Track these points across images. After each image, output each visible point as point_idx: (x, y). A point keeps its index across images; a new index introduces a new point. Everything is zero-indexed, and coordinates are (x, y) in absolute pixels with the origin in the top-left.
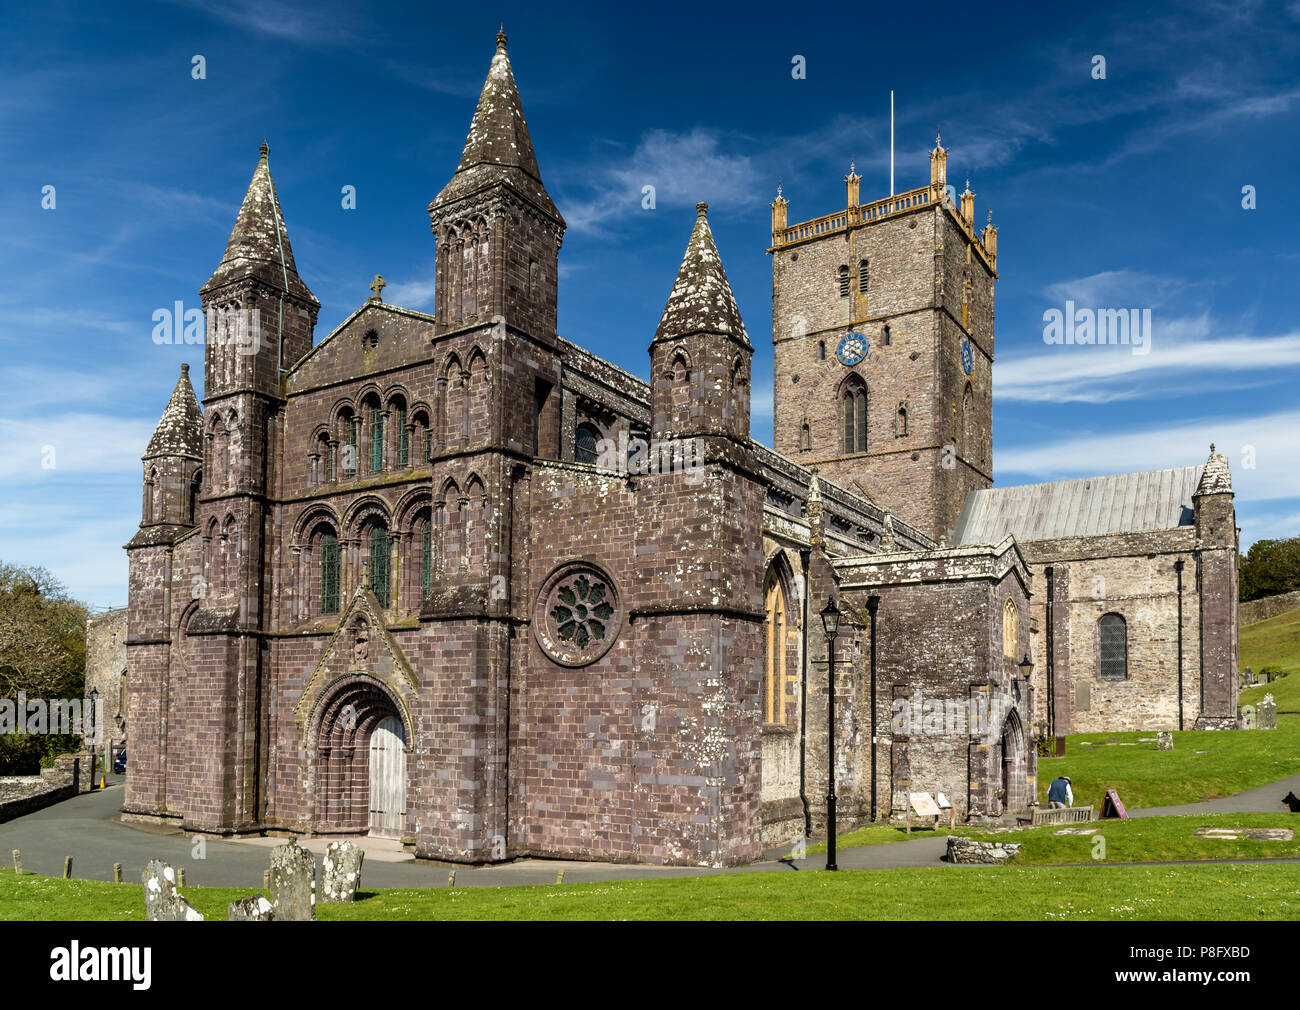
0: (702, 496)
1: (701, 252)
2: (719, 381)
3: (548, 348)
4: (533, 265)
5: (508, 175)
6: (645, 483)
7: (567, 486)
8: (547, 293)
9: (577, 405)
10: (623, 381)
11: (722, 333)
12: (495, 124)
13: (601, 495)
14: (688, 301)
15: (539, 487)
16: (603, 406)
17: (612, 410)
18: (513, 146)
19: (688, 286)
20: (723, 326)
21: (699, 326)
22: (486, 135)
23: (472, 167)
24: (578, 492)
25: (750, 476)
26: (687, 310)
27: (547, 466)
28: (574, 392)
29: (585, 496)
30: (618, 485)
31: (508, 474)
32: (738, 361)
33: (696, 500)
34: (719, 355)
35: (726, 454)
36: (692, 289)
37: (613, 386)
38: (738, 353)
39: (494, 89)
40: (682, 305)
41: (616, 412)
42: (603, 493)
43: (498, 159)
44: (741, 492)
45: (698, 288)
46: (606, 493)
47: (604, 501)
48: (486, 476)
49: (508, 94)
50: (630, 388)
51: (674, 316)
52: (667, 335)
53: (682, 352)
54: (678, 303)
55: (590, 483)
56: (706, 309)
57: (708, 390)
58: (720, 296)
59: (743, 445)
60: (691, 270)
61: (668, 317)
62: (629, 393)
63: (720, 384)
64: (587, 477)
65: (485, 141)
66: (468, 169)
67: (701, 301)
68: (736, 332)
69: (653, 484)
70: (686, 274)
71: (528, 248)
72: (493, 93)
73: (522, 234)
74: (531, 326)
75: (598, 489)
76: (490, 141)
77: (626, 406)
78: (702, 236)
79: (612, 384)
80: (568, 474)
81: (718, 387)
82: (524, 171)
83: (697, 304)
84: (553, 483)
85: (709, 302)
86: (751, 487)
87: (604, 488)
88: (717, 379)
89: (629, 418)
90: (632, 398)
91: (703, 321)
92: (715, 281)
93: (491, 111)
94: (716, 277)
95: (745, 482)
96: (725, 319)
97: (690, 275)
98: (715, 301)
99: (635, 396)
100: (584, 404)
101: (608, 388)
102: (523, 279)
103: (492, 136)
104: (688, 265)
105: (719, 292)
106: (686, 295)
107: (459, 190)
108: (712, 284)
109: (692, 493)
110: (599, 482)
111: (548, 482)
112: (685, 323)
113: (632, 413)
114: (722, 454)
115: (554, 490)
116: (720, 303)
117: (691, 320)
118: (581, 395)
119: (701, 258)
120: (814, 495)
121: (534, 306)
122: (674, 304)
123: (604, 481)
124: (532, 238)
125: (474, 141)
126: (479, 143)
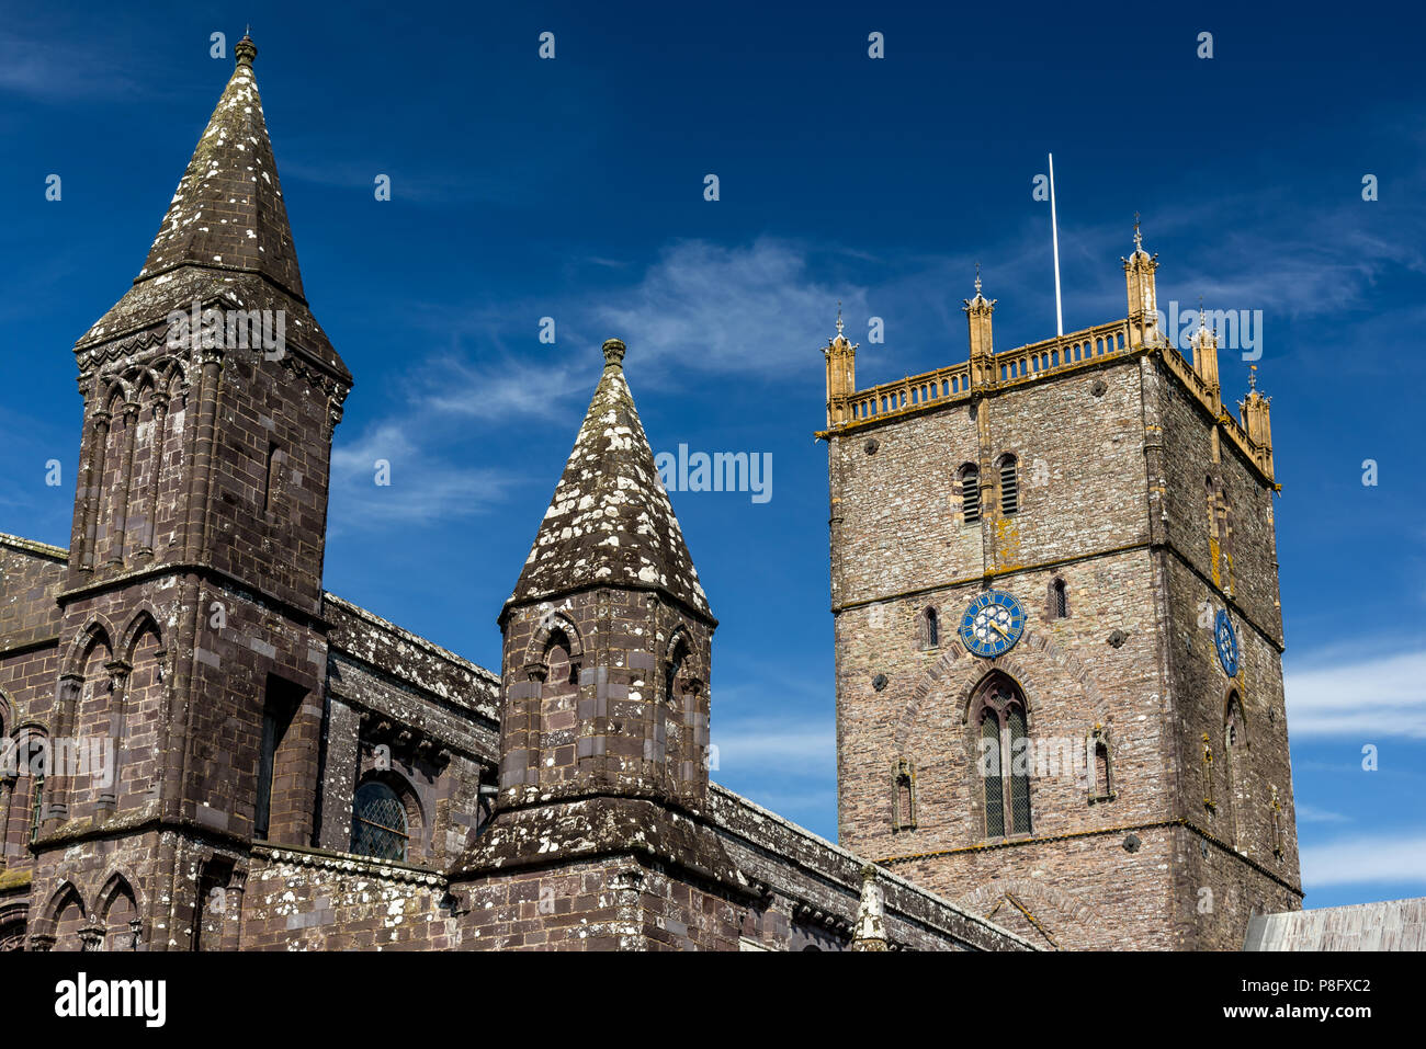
0: (596, 927)
1: (608, 432)
2: (639, 683)
3: (298, 617)
4: (278, 455)
5: (235, 288)
6: (480, 897)
7: (319, 904)
8: (302, 508)
9: (361, 733)
10: (466, 685)
11: (645, 588)
12: (220, 196)
13: (389, 924)
14: (579, 525)
15: (261, 905)
16: (418, 734)
17: (439, 744)
18: (251, 234)
19: (580, 496)
20: (648, 575)
21: (598, 574)
22: (198, 216)
23: (165, 272)
24: (341, 916)
25: (705, 883)
26: (576, 542)
27: (280, 860)
28: (355, 706)
29: (355, 925)
30: (425, 902)
31: (193, 877)
32: (681, 643)
33: (583, 935)
34: (639, 631)
35: (650, 837)
36: (587, 501)
37: (444, 694)
38: (681, 627)
39: (223, 135)
40: (567, 533)
41: (448, 746)
42: (392, 918)
43: (218, 258)
44: (686, 917)
45: (599, 500)
46: (399, 920)
47: (394, 936)
48: (142, 880)
49: (249, 145)
50: (481, 697)
51: (550, 554)
52: (533, 592)
53: (563, 624)
54: (560, 528)
55: (366, 897)
56: (614, 541)
57: (617, 702)
58: (644, 517)
59: (691, 816)
60: (587, 465)
61: (539, 556)
62: (481, 708)
63: (640, 690)
64: (362, 885)
65: (196, 225)
66: (158, 275)
67: (605, 526)
68: (679, 587)
69: (497, 901)
70: (578, 472)
71: (269, 423)
72: (220, 143)
73: (257, 394)
74: (265, 571)
75: (383, 910)
76: (204, 225)
77: (470, 735)
78: (612, 401)
79: (442, 689)
80: (322, 878)
81: (636, 697)
82: (268, 280)
83: (597, 530)
84: (289, 896)
85: (621, 528)
86: (708, 907)
87: (395, 908)
88: (633, 679)
89: (478, 760)
90: (487, 719)
91: (607, 565)
92: (635, 487)
93: (213, 173)
94: (637, 479)
95: (695, 896)
96: (652, 559)
97: (586, 474)
98: (632, 526)
99: (492, 715)
100: (374, 728)
101: (434, 698)
102: (252, 482)
103: (208, 218)
104: (583, 456)
105: (642, 507)
106: (575, 512)
107: (136, 314)
108: (628, 492)
109: (576, 919)
110: (385, 896)
111: (281, 895)
112: (572, 567)
113: (485, 750)
114: (640, 836)
115: (290, 912)
116: (642, 530)
117: (582, 562)
118: (373, 712)
119: (608, 441)
120: (869, 924)
121: (273, 534)
122: (552, 531)
123: (396, 894)
124: (279, 405)
125: (175, 226)
126: (184, 229)
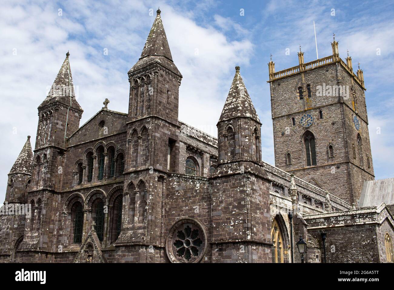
0: (241, 189)
1: (238, 85)
2: (247, 138)
3: (174, 126)
4: (169, 93)
5: (160, 59)
6: (216, 183)
7: (182, 184)
8: (174, 103)
9: (186, 149)
10: (207, 138)
11: (248, 118)
12: (155, 41)
13: (197, 189)
14: (233, 105)
15: (170, 185)
16: (198, 149)
17: (202, 151)
18: (162, 48)
19: (233, 99)
20: (248, 115)
21: (238, 115)
22: (151, 45)
23: (145, 57)
24: (187, 187)
25: (263, 179)
26: (232, 108)
27: (173, 176)
28: (185, 143)
29: (190, 189)
30: (204, 184)
31: (156, 180)
32: (255, 129)
33: (238, 190)
34: (247, 127)
35: (251, 169)
36: (234, 100)
37: (202, 140)
38: (255, 125)
39: (155, 29)
40: (230, 107)
41: (203, 151)
42: (197, 187)
43: (156, 53)
44: (259, 186)
45: (237, 99)
46: (199, 188)
47: (198, 191)
48: (146, 181)
49: (160, 30)
50: (209, 141)
51: (227, 111)
52: (224, 119)
53: (231, 126)
54: (229, 106)
55: (192, 183)
56: (240, 108)
57: (243, 141)
58: (246, 103)
59: (259, 165)
60: (234, 92)
61: (225, 112)
62: (209, 143)
63: (248, 139)
64: (191, 181)
65: (151, 47)
66: (144, 57)
67: (238, 105)
68: (254, 117)
69: (220, 183)
70: (232, 94)
71: (167, 86)
73: (164, 80)
74: (167, 117)
75: (195, 186)
76: (153, 47)
77: (208, 149)
78: (238, 79)
79: (202, 139)
80: (182, 179)
81: (247, 140)
82: (166, 57)
83: (237, 106)
84: (175, 183)
85: (242, 105)
86: (263, 184)
87: (198, 185)
88: (246, 137)
89: (209, 154)
90: (211, 145)
91: (240, 113)
92: (244, 97)
93: (154, 36)
94: (244, 95)
95: (261, 182)
96: (249, 111)
97: (234, 94)
98: (244, 105)
99: (212, 144)
100: (190, 148)
101: (200, 141)
102: (164, 99)
103: (154, 46)
104: (233, 90)
105: (245, 101)
106: (232, 102)
107: (140, 66)
108: (243, 98)
109: (237, 187)
110: (196, 183)
111: (174, 183)
112: (232, 114)
113: (211, 152)
114: (250, 169)
115: (176, 186)
116: (246, 105)
117: (234, 113)
118: (189, 145)
119: (238, 87)
120: (293, 186)
121: (169, 109)
122: (227, 106)
123: (198, 182)
124: (169, 82)
125: (147, 47)
126: (149, 48)
